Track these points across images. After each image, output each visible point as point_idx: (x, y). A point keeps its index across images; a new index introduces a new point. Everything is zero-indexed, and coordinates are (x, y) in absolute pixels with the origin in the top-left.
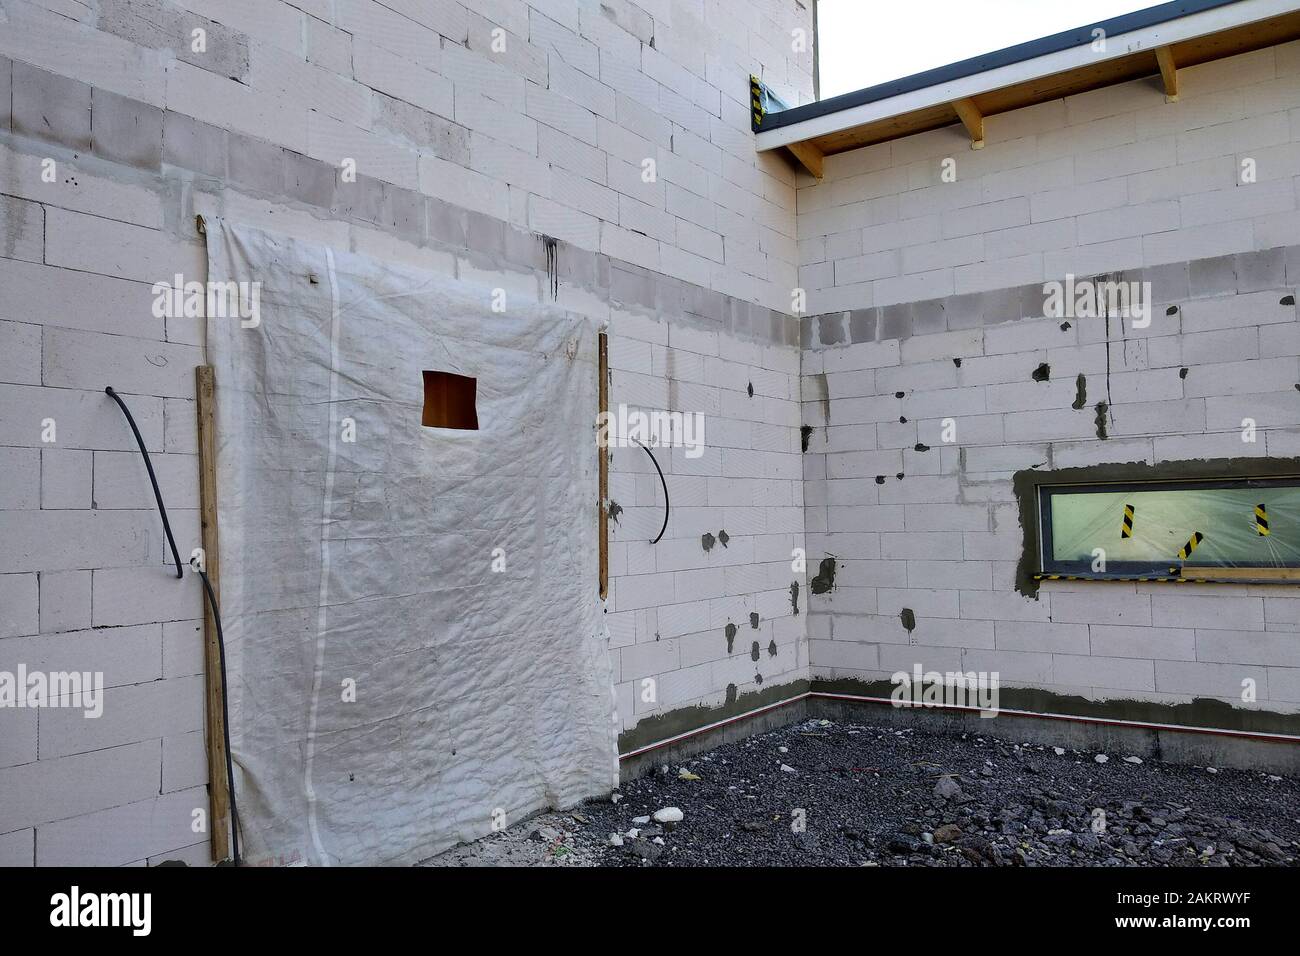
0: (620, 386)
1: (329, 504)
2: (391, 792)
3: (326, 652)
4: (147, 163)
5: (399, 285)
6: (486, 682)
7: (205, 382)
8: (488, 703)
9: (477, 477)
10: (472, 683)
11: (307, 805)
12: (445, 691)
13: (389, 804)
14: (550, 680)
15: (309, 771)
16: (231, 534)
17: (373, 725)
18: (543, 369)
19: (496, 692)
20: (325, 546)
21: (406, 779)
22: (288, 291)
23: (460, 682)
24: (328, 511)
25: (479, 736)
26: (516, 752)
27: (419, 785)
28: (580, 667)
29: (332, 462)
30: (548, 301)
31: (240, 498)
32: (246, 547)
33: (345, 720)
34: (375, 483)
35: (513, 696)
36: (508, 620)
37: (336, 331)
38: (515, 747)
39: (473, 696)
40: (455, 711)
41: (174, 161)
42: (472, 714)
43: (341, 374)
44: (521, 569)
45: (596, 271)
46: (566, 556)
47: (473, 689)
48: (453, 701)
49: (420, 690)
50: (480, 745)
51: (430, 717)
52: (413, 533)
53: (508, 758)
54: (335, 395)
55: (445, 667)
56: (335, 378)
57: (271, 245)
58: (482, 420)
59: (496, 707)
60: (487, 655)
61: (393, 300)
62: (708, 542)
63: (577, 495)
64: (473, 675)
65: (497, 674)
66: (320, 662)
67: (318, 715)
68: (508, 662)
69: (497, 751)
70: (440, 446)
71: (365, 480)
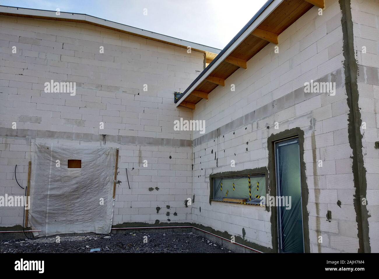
0: (123, 159)
1: (50, 180)
2: (63, 224)
3: (49, 201)
4: (25, 137)
5: (65, 147)
6: (85, 210)
7: (30, 163)
8: (86, 213)
9: (81, 176)
10: (83, 209)
11: (46, 223)
12: (76, 210)
13: (62, 225)
14: (100, 211)
15: (47, 218)
16: (33, 183)
17: (60, 213)
18: (99, 157)
19: (88, 212)
20: (49, 186)
21: (66, 222)
22: (44, 150)
23: (80, 209)
24: (50, 181)
25: (83, 219)
26: (91, 222)
27: (69, 224)
28: (106, 210)
29: (50, 173)
30: (103, 145)
31: (34, 179)
32: (35, 185)
33: (54, 211)
34: (58, 177)
35: (91, 213)
36: (91, 200)
37: (51, 155)
38: (91, 221)
39: (83, 211)
40: (78, 213)
41: (28, 135)
42: (82, 214)
43: (52, 161)
44: (95, 191)
45: (117, 139)
46: (105, 190)
47: (83, 210)
48: (78, 212)
49: (71, 209)
50: (83, 220)
51: (72, 214)
52: (67, 184)
53: (89, 223)
54: (51, 164)
55: (76, 206)
56: (51, 162)
57: (42, 144)
58: (82, 167)
59: (88, 214)
60: (86, 205)
61: (64, 150)
62: (151, 189)
63: (108, 179)
64: (83, 208)
65: (88, 209)
66: (48, 202)
67: (48, 210)
68: (91, 207)
69: (87, 221)
70: (71, 171)
71: (56, 176)
